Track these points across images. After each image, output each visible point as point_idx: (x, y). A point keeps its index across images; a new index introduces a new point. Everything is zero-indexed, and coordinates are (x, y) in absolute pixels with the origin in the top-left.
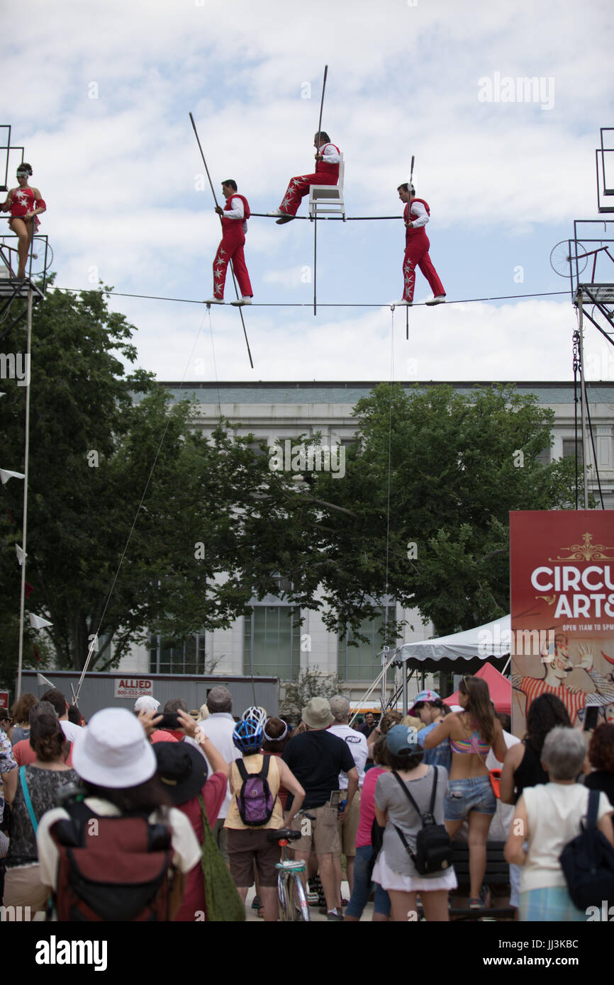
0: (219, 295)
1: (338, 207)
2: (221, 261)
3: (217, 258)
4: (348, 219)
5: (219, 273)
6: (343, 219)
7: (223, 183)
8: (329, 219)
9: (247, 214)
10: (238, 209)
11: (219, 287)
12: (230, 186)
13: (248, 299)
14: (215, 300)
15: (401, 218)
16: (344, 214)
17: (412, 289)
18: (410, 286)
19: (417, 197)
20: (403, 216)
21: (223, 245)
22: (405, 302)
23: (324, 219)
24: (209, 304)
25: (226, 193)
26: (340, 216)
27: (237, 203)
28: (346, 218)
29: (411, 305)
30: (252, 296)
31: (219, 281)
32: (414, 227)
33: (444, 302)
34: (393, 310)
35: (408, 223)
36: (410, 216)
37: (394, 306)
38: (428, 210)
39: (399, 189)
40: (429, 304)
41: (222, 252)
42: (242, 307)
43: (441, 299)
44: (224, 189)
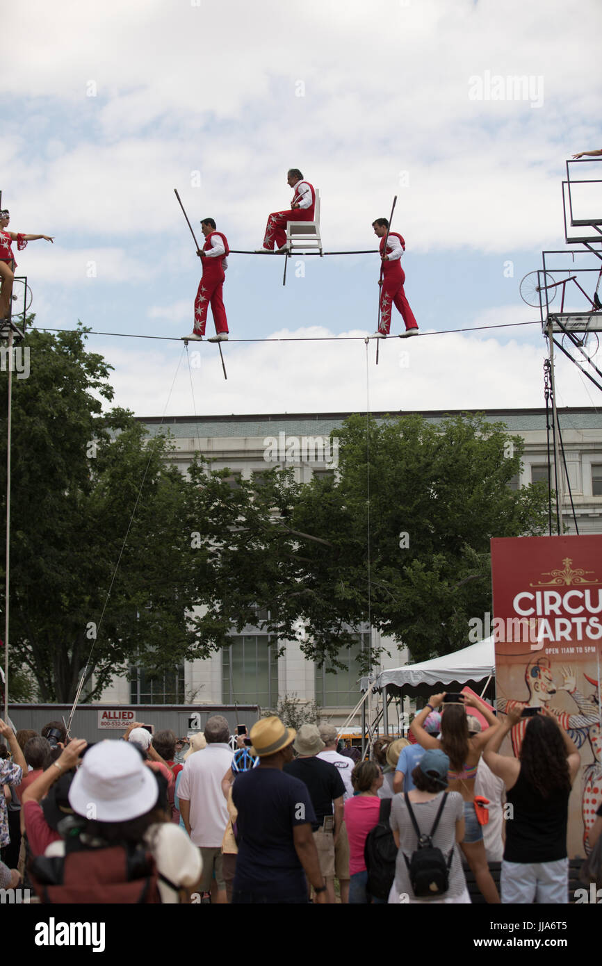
0: (199, 332)
1: (315, 242)
2: (202, 299)
3: (198, 296)
4: (326, 254)
5: (200, 311)
6: (320, 254)
7: (202, 222)
8: (307, 254)
9: (227, 252)
10: (218, 247)
11: (199, 324)
12: (209, 225)
13: (224, 336)
15: (377, 252)
16: (321, 250)
17: (389, 323)
20: (379, 249)
21: (203, 283)
22: (380, 335)
23: (301, 254)
24: (186, 340)
25: (204, 231)
26: (318, 251)
27: (216, 240)
28: (323, 252)
29: (385, 338)
30: (228, 333)
31: (201, 318)
32: (390, 260)
33: (417, 335)
34: (367, 343)
35: (384, 256)
36: (385, 249)
37: (368, 338)
38: (403, 243)
40: (401, 337)
41: (203, 289)
43: (414, 331)
44: (203, 228)
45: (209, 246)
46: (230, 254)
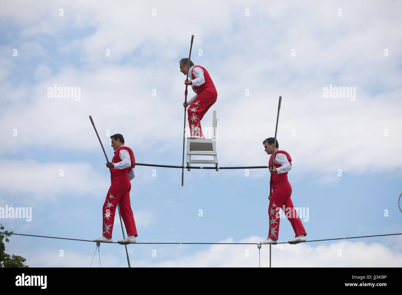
0: (108, 235)
1: (211, 158)
2: (110, 205)
3: (106, 202)
4: (221, 168)
5: (108, 215)
6: (216, 168)
7: (112, 137)
8: (204, 168)
9: (133, 164)
10: (126, 161)
11: (108, 228)
12: (118, 139)
13: (132, 239)
14: (105, 239)
15: (266, 167)
16: (217, 164)
17: (277, 230)
18: (275, 225)
19: (280, 149)
20: (268, 165)
21: (111, 191)
22: (270, 241)
23: (199, 168)
24: (98, 243)
25: (114, 145)
26: (214, 166)
27: (124, 154)
28: (218, 167)
29: (276, 244)
30: (136, 236)
31: (108, 222)
32: (278, 173)
33: (304, 241)
34: (259, 248)
35: (272, 169)
36: (273, 164)
37: (261, 244)
38: (290, 160)
39: (264, 143)
40: (291, 243)
41: (111, 197)
42: (127, 245)
43: (301, 238)
44: (112, 142)
45: (117, 159)
46: (136, 166)
